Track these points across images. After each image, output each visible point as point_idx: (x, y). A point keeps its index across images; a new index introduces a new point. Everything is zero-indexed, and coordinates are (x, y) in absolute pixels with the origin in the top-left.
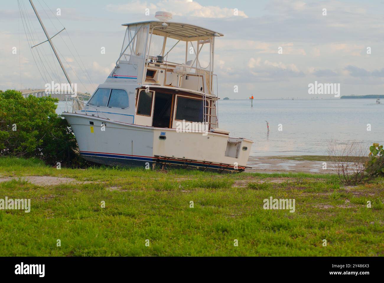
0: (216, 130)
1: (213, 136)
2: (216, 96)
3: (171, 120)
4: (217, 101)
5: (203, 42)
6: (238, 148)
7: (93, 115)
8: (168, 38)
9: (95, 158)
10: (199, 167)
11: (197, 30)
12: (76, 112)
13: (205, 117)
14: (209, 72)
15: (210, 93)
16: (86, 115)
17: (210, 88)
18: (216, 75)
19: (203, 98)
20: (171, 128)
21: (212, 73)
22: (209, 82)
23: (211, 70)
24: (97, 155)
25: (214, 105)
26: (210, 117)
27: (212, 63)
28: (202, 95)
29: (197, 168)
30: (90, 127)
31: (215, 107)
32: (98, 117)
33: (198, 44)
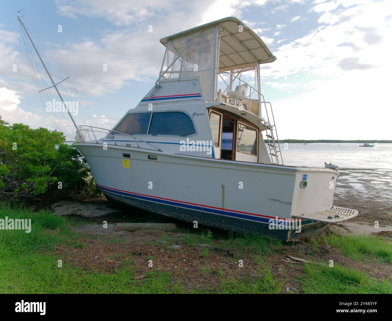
3: (233, 152)
7: (128, 146)
9: (131, 199)
12: (97, 142)
16: (116, 145)
24: (133, 196)
30: (123, 160)
32: (139, 148)
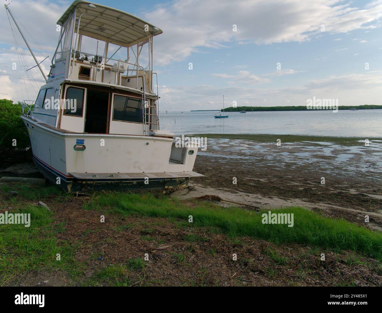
0: (158, 132)
1: (154, 141)
2: (157, 95)
3: (108, 121)
4: (157, 100)
5: (142, 44)
6: (184, 152)
8: (110, 44)
10: (137, 182)
11: (134, 26)
13: (144, 116)
14: (149, 71)
15: (150, 93)
17: (150, 87)
18: (156, 73)
19: (142, 97)
20: (108, 133)
21: (151, 72)
22: (149, 82)
23: (151, 70)
25: (155, 105)
26: (151, 116)
27: (151, 63)
28: (141, 94)
29: (134, 183)
30: (29, 129)
31: (156, 106)
33: (138, 47)
